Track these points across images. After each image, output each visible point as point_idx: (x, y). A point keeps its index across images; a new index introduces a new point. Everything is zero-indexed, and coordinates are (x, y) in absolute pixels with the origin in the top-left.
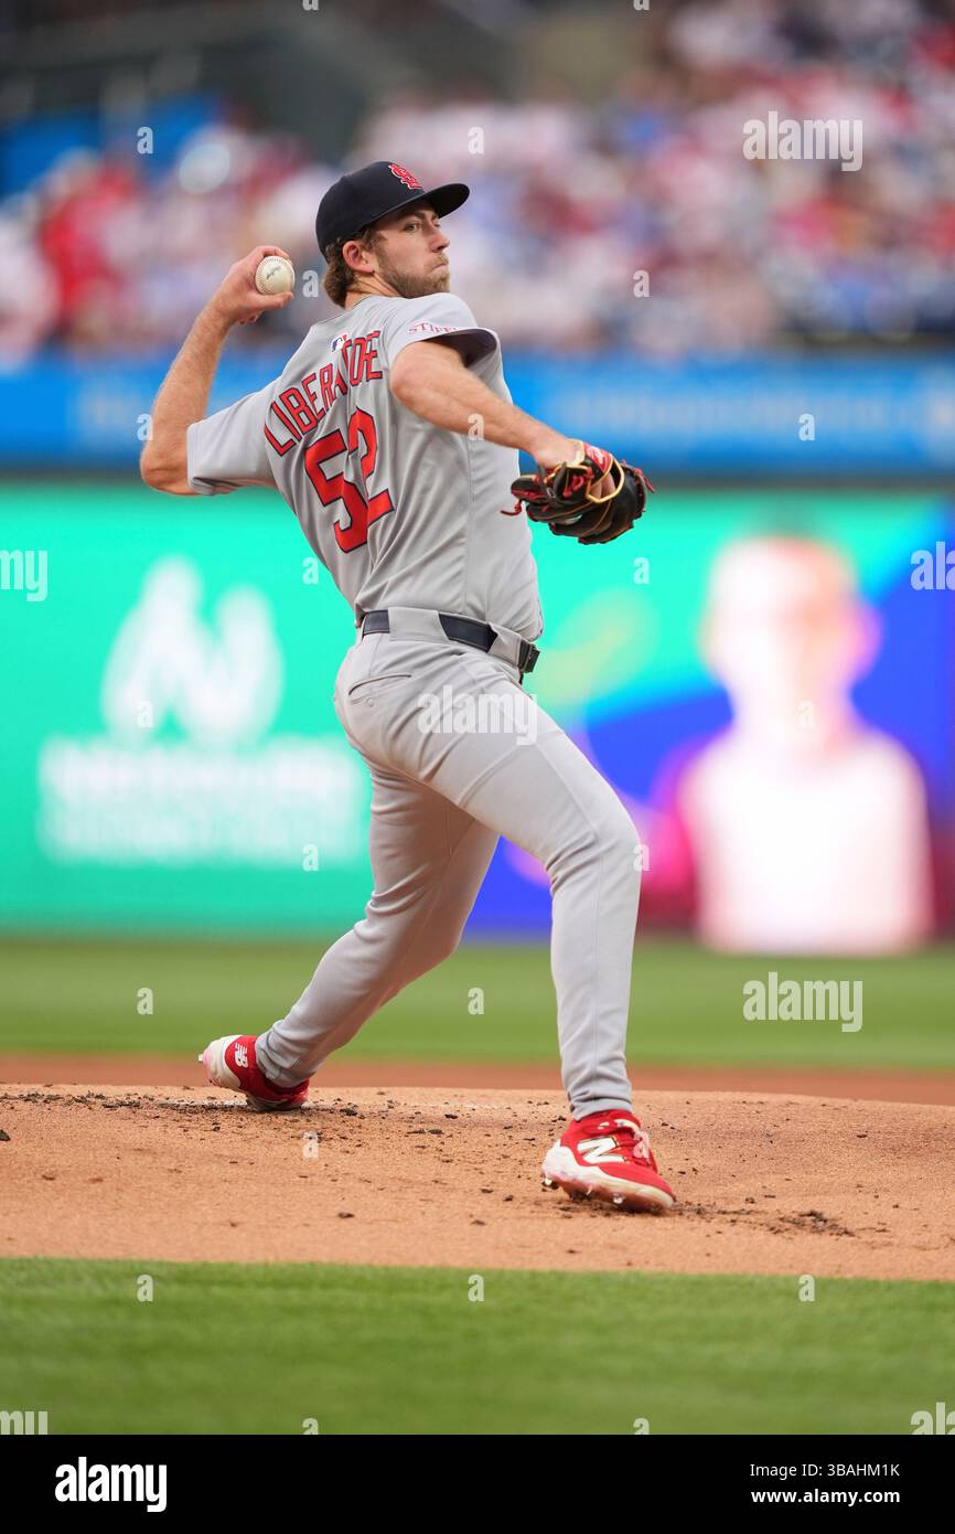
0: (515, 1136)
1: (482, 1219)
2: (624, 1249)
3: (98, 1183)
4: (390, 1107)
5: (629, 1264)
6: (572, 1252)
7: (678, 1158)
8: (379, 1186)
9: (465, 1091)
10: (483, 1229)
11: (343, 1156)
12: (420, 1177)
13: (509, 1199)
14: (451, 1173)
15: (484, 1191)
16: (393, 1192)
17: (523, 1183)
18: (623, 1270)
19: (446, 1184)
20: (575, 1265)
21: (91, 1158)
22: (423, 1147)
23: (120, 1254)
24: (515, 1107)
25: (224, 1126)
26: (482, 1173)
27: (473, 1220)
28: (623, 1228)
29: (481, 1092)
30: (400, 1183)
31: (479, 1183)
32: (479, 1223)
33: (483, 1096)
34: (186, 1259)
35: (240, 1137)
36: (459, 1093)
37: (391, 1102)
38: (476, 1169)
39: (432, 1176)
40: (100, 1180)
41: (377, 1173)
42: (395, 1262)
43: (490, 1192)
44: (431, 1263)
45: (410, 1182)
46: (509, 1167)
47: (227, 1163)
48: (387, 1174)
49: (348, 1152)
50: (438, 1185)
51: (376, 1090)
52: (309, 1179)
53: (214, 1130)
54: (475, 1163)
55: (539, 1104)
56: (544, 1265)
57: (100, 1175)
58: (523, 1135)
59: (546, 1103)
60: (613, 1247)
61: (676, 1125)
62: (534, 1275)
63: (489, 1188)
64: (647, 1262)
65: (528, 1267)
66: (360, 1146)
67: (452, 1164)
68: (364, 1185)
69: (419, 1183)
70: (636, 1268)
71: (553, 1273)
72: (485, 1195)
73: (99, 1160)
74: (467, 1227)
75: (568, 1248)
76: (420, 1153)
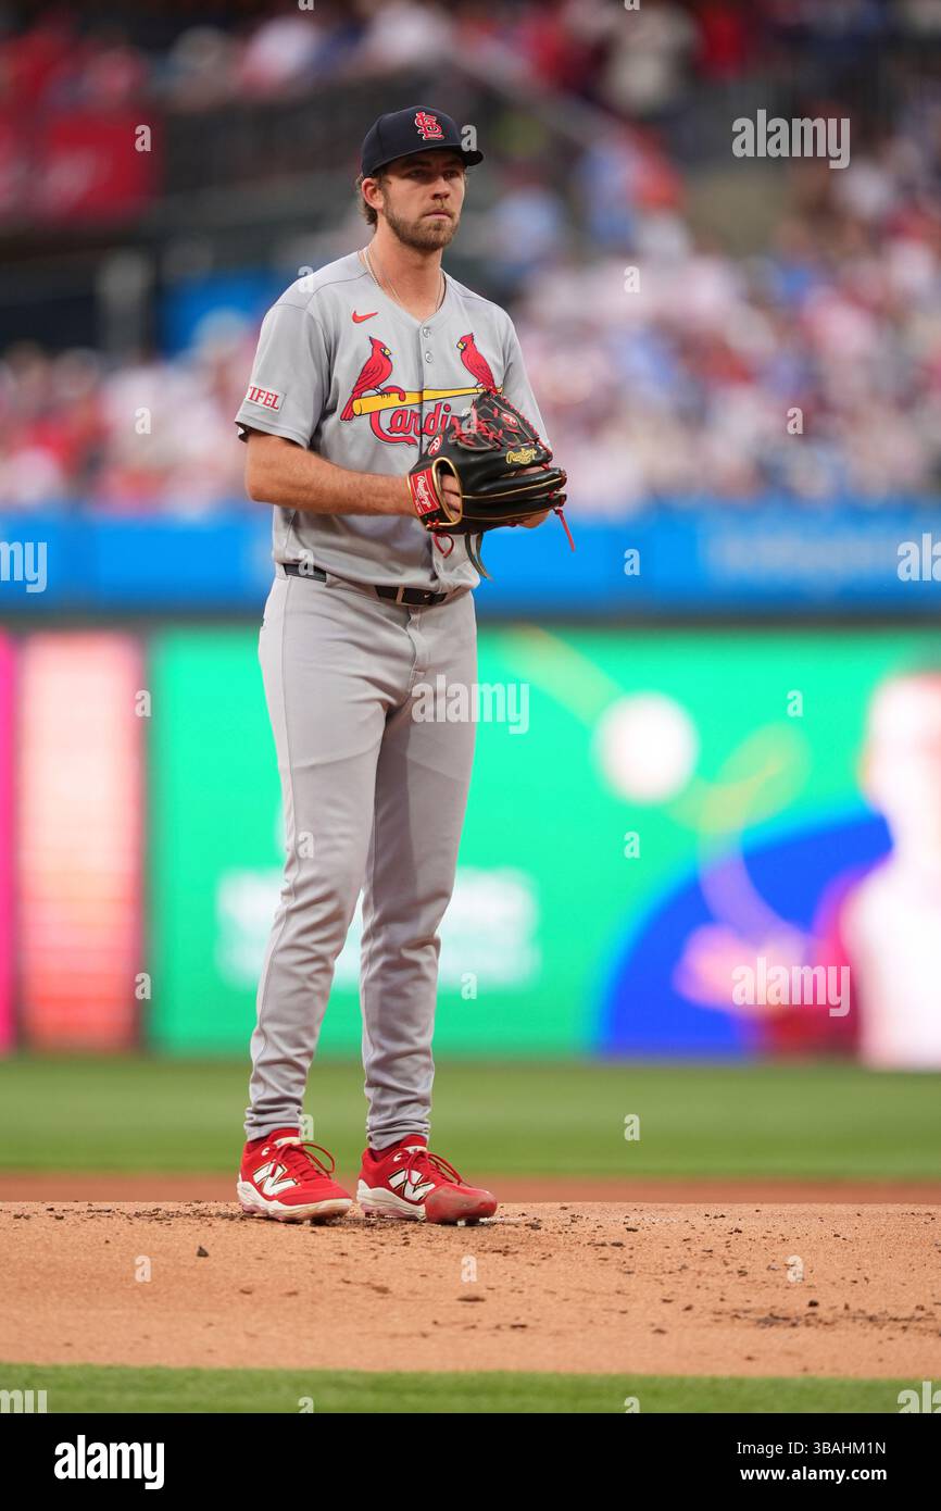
0: (694, 1248)
1: (664, 1328)
2: (800, 1356)
3: (293, 1297)
4: (573, 1221)
5: (805, 1370)
6: (749, 1358)
7: (851, 1268)
8: (563, 1296)
9: (645, 1206)
10: (664, 1338)
11: (528, 1268)
12: (603, 1288)
13: (689, 1308)
14: (631, 1284)
15: (665, 1301)
16: (578, 1302)
17: (702, 1293)
18: (800, 1376)
19: (628, 1295)
20: (755, 1371)
21: (287, 1273)
22: (606, 1259)
23: (315, 1364)
24: (693, 1221)
25: (413, 1238)
26: (662, 1284)
27: (654, 1328)
28: (797, 1335)
29: (660, 1206)
30: (583, 1295)
31: (661, 1293)
32: (660, 1331)
33: (663, 1210)
34: (379, 1369)
35: (429, 1252)
36: (638, 1208)
37: (573, 1216)
38: (656, 1280)
39: (614, 1286)
40: (295, 1293)
41: (562, 1284)
42: (580, 1370)
43: (670, 1301)
44: (615, 1371)
45: (594, 1293)
46: (688, 1277)
47: (417, 1277)
48: (571, 1285)
49: (533, 1265)
50: (620, 1296)
51: (558, 1205)
52: (496, 1291)
53: (405, 1244)
54: (656, 1274)
55: (715, 1217)
56: (724, 1372)
57: (295, 1288)
58: (701, 1247)
59: (723, 1216)
60: (789, 1353)
61: (848, 1236)
62: (714, 1381)
63: (668, 1298)
64: (822, 1368)
65: (708, 1374)
66: (544, 1259)
67: (634, 1276)
68: (548, 1297)
69: (603, 1293)
70: (813, 1373)
71: (732, 1379)
72: (666, 1305)
73: (294, 1274)
74: (649, 1336)
75: (746, 1354)
76: (602, 1265)
